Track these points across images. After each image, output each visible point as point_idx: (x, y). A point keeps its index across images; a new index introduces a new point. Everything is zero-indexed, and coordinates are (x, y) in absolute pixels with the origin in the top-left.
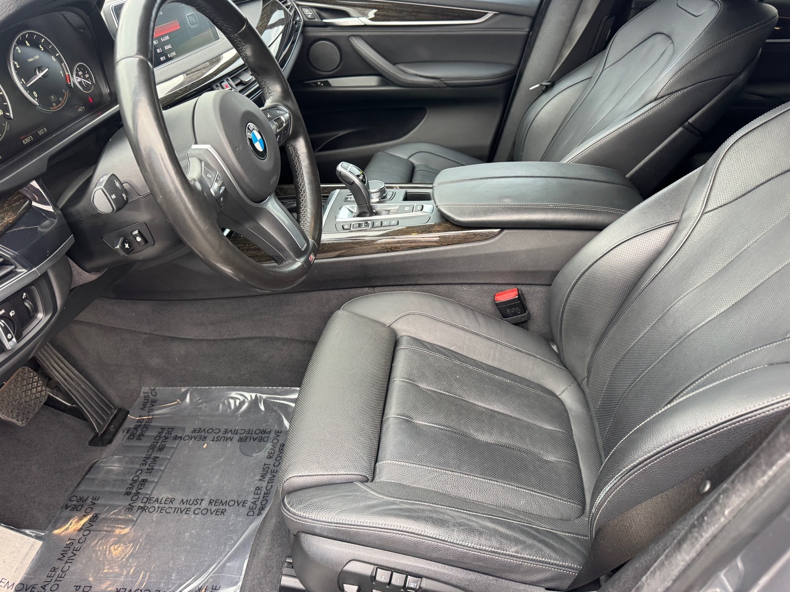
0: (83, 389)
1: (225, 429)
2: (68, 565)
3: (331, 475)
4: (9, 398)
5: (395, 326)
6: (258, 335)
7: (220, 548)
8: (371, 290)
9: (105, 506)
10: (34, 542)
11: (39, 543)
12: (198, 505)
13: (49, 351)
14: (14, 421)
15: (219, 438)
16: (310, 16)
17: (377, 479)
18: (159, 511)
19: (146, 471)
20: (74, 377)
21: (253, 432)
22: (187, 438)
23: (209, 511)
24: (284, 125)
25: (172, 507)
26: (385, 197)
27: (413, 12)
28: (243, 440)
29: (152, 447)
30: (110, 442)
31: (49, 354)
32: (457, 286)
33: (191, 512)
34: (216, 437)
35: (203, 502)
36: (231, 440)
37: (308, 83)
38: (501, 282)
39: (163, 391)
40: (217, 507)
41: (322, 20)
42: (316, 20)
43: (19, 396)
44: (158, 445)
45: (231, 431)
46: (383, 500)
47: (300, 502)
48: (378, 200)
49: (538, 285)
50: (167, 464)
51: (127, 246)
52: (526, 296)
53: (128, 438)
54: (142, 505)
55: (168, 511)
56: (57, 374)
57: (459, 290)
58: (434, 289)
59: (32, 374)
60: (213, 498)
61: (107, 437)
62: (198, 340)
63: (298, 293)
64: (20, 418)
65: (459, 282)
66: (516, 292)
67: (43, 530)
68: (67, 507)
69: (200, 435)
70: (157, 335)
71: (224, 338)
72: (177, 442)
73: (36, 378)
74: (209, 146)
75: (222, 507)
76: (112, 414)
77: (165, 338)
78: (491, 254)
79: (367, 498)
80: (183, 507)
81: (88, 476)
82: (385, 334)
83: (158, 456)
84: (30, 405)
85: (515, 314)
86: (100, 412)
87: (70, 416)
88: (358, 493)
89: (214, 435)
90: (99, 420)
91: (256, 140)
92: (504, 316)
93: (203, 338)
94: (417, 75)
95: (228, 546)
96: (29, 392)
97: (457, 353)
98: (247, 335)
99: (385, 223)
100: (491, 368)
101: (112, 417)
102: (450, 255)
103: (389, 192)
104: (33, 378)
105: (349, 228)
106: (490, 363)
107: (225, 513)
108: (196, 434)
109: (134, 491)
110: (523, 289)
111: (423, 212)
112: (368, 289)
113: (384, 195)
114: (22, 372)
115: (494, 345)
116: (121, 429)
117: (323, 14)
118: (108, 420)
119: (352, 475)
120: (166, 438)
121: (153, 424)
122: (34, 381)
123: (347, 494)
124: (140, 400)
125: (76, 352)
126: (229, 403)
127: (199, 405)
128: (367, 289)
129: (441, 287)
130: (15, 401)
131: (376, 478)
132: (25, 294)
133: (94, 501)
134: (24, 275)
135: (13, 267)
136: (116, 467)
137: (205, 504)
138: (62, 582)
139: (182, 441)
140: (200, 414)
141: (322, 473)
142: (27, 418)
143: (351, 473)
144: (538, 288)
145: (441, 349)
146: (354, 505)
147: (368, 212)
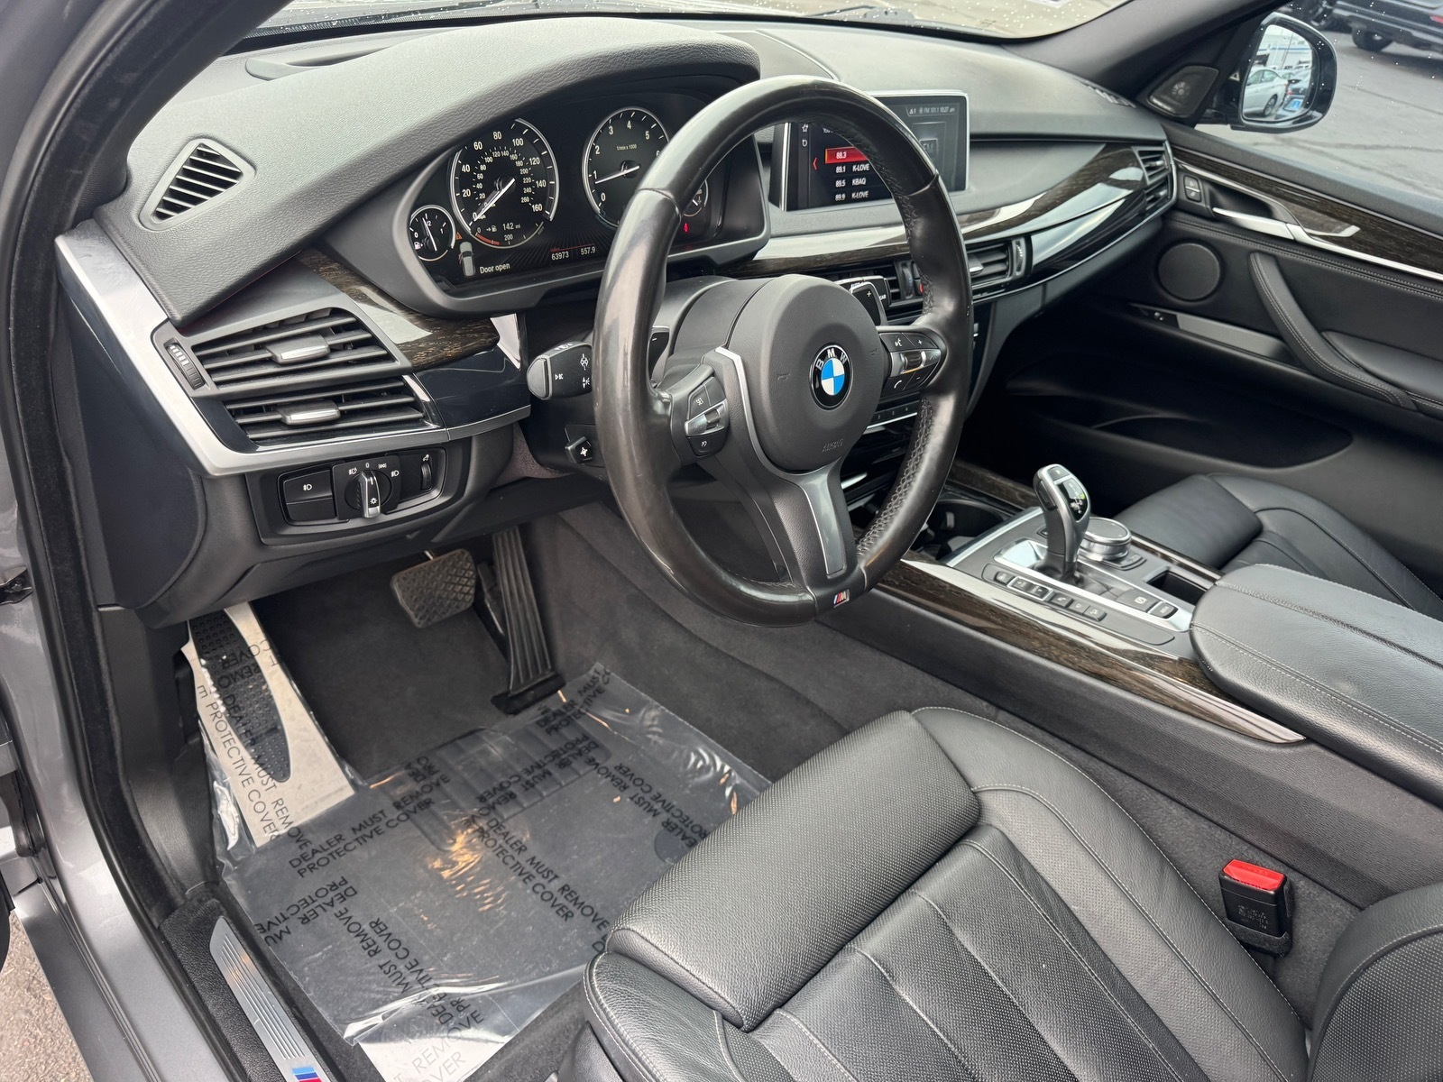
0: (526, 619)
1: (658, 793)
2: (356, 844)
3: (687, 971)
4: (423, 582)
5: (988, 799)
6: (781, 677)
7: (526, 966)
8: (992, 710)
9: (447, 797)
10: (346, 786)
11: (350, 792)
12: (547, 880)
13: (514, 546)
14: (411, 614)
15: (641, 802)
16: (1193, 194)
17: (755, 1035)
18: (497, 852)
19: (524, 783)
20: (524, 597)
21: (690, 825)
22: (604, 771)
23: (552, 901)
24: (922, 366)
25: (515, 857)
26: (1118, 560)
27: (1409, 245)
28: (669, 827)
29: (555, 755)
30: (516, 712)
31: (512, 550)
32: (1159, 797)
33: (531, 885)
34: (639, 796)
35: (556, 881)
36: (654, 815)
37: (1137, 308)
38: (1257, 843)
39: (619, 684)
40: (566, 903)
41: (1212, 207)
42: (1202, 204)
43: (437, 585)
44: (563, 756)
45: (664, 801)
46: (728, 1074)
47: (613, 978)
48: (1100, 558)
49: (1340, 896)
50: (554, 792)
51: (584, 452)
52: (1301, 904)
53: (538, 723)
54: (486, 828)
55: (507, 859)
56: (506, 582)
57: (1160, 808)
58: (1112, 776)
59: (469, 564)
60: (571, 884)
61: (517, 704)
62: (695, 636)
63: (868, 647)
64: (420, 614)
65: (1166, 791)
66: (1276, 882)
67: (364, 778)
68: (409, 766)
69: (623, 778)
70: (649, 599)
71: (732, 654)
72: (589, 768)
73: (471, 573)
74: (739, 357)
75: (571, 906)
76: (543, 675)
77: (656, 609)
78: (1258, 775)
79: (706, 1051)
80: (528, 868)
81: (459, 742)
82: (957, 800)
83: (552, 771)
84: (442, 605)
85: (1254, 924)
86: (529, 663)
87: (496, 647)
88: (700, 1032)
89: (640, 792)
90: (521, 674)
91: (831, 375)
92: (1231, 915)
93: (702, 637)
94: (1359, 366)
95: (537, 970)
96: (452, 586)
97: (1079, 923)
98: (766, 668)
99: (1077, 607)
100: (1133, 996)
101: (540, 680)
102: (1169, 729)
103: (1135, 554)
104: (466, 570)
105: (1005, 582)
106: (1139, 985)
107: (568, 919)
108: (617, 774)
109: (491, 801)
110: (1302, 885)
111: (1171, 623)
112: (987, 707)
113: (1121, 555)
114: (459, 557)
115: (1168, 957)
116: (540, 703)
117: (1221, 198)
118: (534, 680)
119: (719, 995)
120: (580, 753)
121: (579, 722)
122: (466, 575)
123: (684, 1019)
124: (586, 678)
125: (547, 564)
126: (688, 758)
127: (649, 733)
128: (985, 704)
129: (1127, 780)
130: (427, 589)
131: (756, 1032)
132: (427, 456)
133: (440, 781)
134: (431, 432)
135: (420, 415)
136: (496, 752)
137: (555, 886)
138: (334, 861)
139: (595, 772)
140: (643, 748)
141: (675, 958)
142: (429, 620)
143: (720, 992)
144: (1337, 904)
145: (1048, 895)
146: (677, 1045)
147: (1061, 570)
